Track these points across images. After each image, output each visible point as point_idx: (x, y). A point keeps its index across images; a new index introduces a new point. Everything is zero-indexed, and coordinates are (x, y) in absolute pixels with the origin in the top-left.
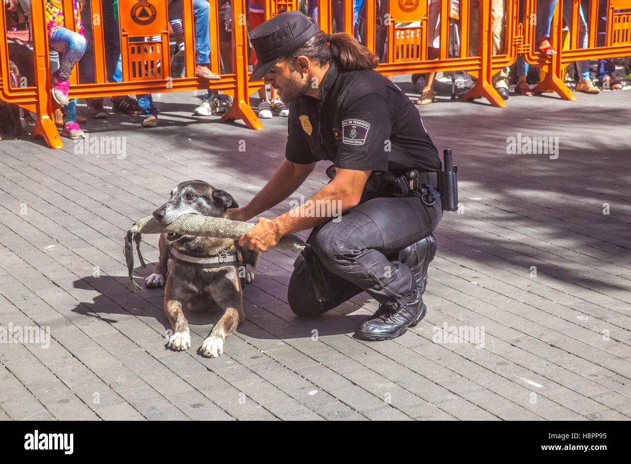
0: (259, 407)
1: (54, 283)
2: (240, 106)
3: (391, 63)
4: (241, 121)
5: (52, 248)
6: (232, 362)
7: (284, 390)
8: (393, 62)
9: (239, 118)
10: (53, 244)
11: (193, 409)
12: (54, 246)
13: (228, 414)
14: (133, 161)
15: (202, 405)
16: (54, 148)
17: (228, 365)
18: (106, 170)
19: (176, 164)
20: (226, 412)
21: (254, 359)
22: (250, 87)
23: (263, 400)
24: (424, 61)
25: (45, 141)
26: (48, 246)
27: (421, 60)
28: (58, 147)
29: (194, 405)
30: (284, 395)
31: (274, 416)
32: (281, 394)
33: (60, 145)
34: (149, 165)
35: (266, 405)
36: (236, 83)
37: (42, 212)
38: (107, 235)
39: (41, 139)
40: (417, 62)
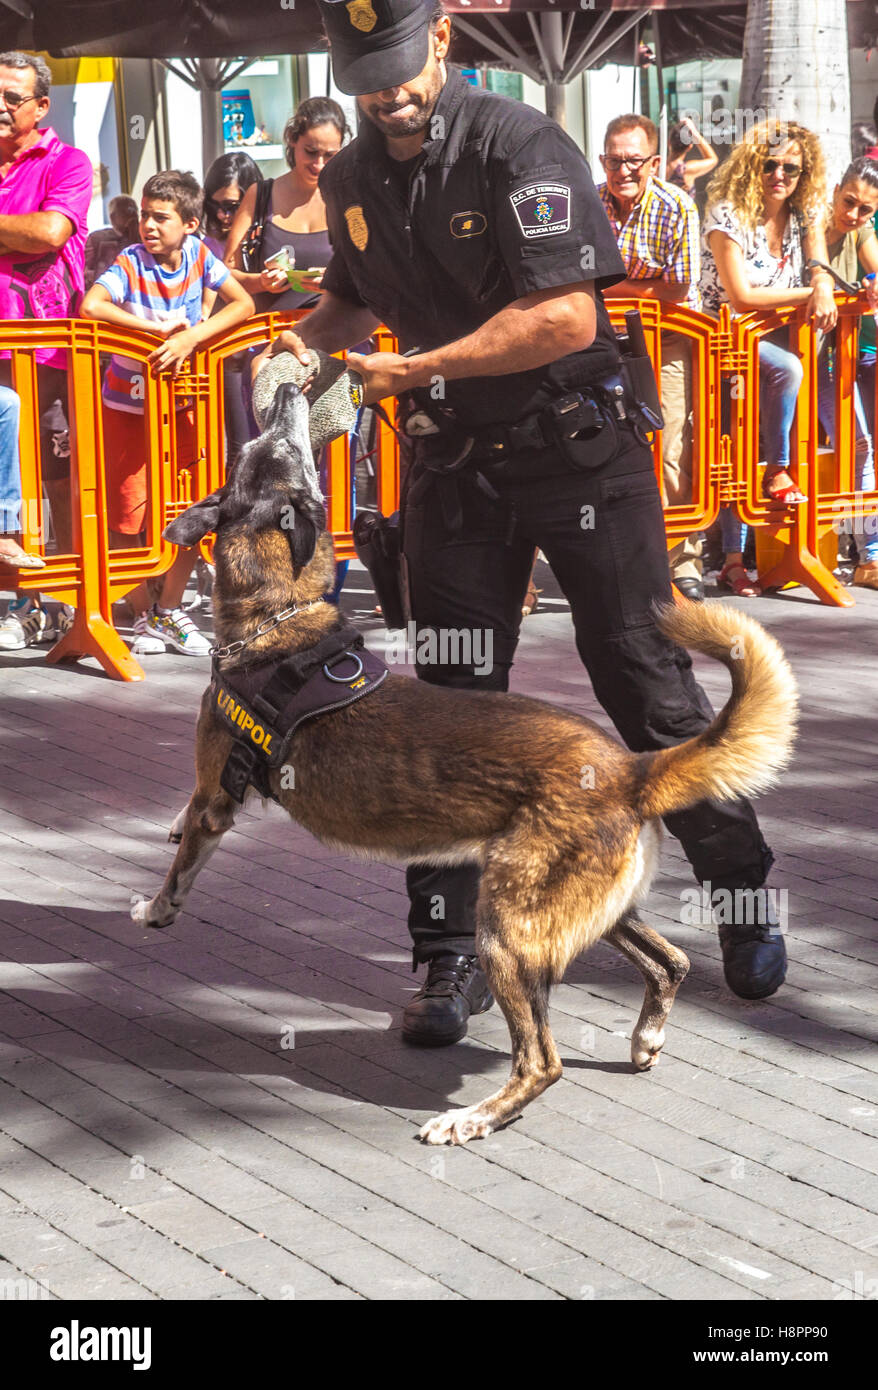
2: (89, 626)
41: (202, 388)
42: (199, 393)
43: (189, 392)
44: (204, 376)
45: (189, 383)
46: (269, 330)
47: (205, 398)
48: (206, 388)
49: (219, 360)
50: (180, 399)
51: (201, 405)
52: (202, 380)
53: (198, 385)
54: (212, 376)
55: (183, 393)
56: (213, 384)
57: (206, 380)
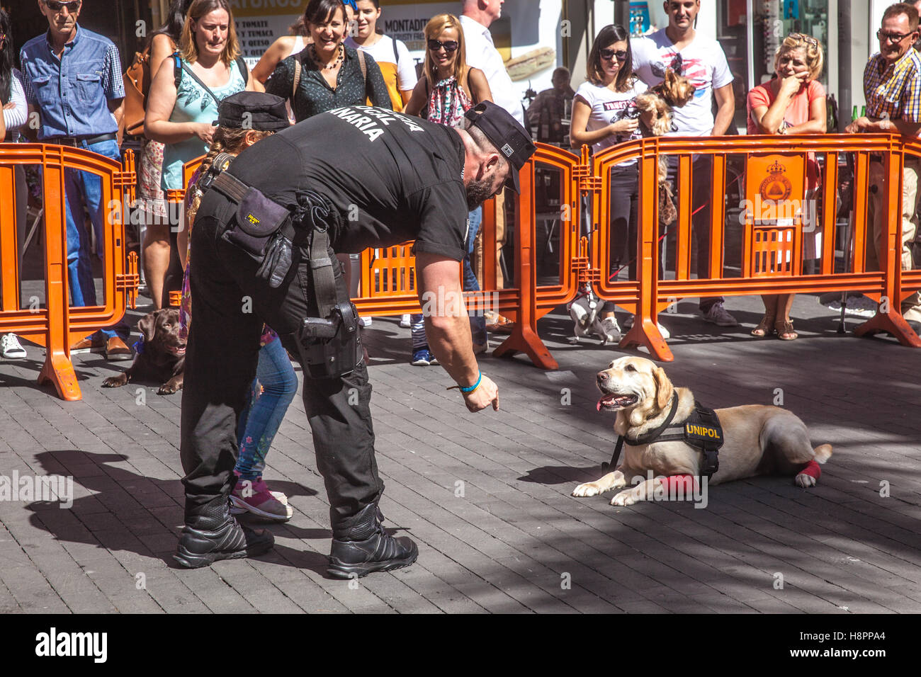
1: (224, 581)
3: (747, 278)
8: (751, 276)
24: (797, 276)
27: (793, 274)
34: (382, 415)
38: (309, 514)
40: (786, 277)
41: (597, 186)
42: (595, 188)
43: (589, 188)
44: (598, 177)
45: (589, 182)
46: (642, 150)
47: (599, 192)
48: (600, 186)
49: (609, 168)
50: (584, 192)
51: (596, 196)
52: (597, 180)
53: (594, 183)
54: (604, 178)
55: (585, 188)
56: (604, 183)
57: (600, 180)
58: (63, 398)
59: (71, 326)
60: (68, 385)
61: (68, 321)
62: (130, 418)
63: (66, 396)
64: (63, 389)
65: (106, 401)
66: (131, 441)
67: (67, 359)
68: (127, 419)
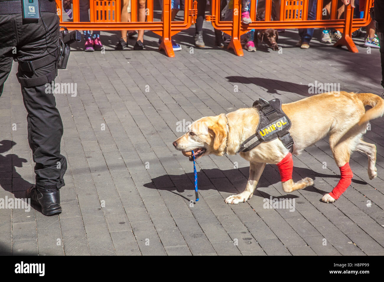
0: (336, 208)
4: (345, 47)
5: (231, 109)
6: (323, 182)
7: (352, 201)
9: (345, 45)
10: (232, 107)
11: (298, 204)
12: (232, 108)
13: (318, 210)
14: (280, 66)
15: (303, 203)
16: (239, 56)
17: (320, 183)
18: (264, 70)
19: (304, 69)
20: (317, 209)
21: (336, 182)
22: (353, 27)
23: (338, 205)
25: (234, 52)
26: (229, 108)
28: (241, 55)
29: (299, 202)
30: (351, 204)
31: (344, 215)
32: (349, 203)
33: (241, 54)
35: (340, 208)
36: (345, 25)
37: (228, 90)
39: (232, 50)
58: (168, 56)
59: (172, 29)
60: (170, 51)
61: (171, 27)
62: (193, 65)
63: (169, 55)
64: (168, 52)
65: (184, 58)
66: (194, 74)
67: (169, 41)
68: (192, 65)
